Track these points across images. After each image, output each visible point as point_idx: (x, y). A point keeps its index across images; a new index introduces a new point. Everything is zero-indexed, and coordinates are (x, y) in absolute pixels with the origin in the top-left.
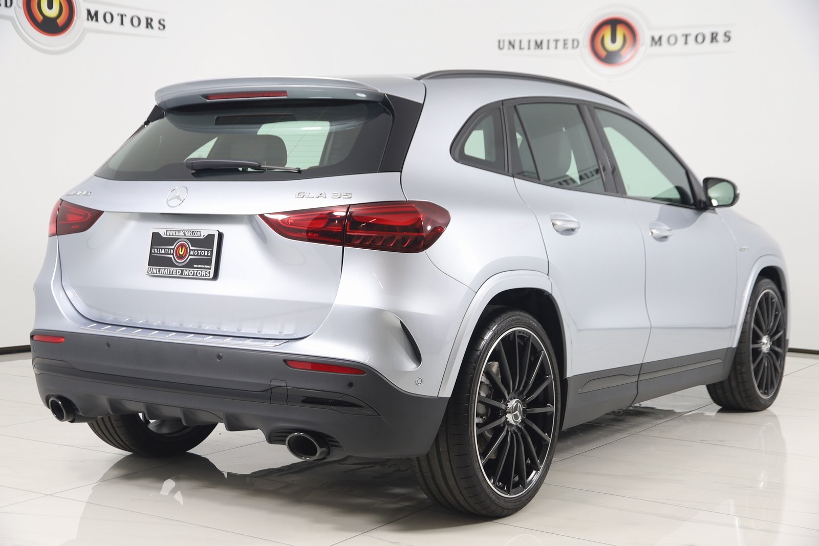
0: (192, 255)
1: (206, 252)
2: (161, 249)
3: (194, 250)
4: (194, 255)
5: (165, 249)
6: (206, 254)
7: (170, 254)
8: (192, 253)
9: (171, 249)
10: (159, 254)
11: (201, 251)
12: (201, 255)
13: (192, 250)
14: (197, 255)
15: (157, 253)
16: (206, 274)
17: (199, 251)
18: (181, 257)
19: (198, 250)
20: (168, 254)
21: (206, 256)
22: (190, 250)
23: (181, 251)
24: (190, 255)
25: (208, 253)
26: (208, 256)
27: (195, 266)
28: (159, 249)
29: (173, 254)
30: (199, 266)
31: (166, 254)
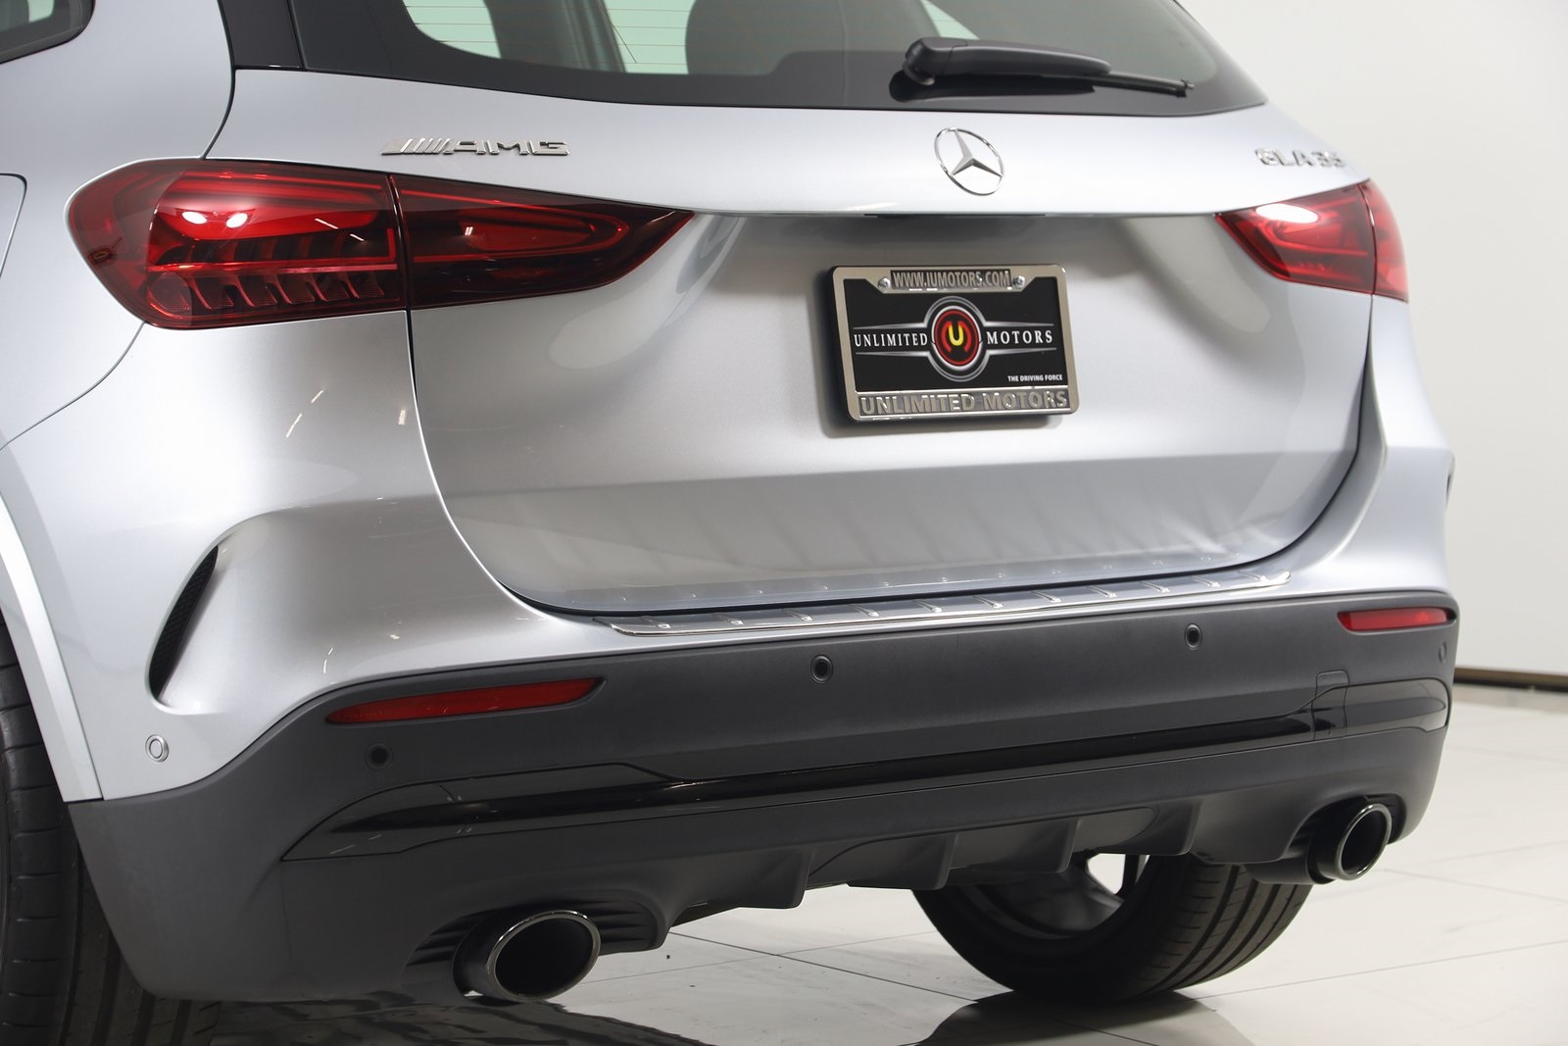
0: (993, 347)
1: (1038, 334)
2: (885, 332)
3: (999, 330)
4: (1000, 346)
5: (896, 332)
6: (1039, 339)
7: (920, 348)
8: (992, 339)
9: (918, 331)
10: (880, 349)
11: (1021, 330)
12: (1022, 344)
13: (992, 330)
14: (1012, 345)
15: (873, 348)
16: (1056, 401)
17: (1016, 333)
18: (959, 355)
19: (1010, 330)
20: (912, 348)
21: (1039, 345)
22: (984, 330)
23: (957, 337)
24: (987, 347)
25: (1043, 337)
26: (1045, 345)
27: (1015, 379)
28: (878, 333)
29: (928, 348)
30: (1024, 378)
31: (904, 348)
